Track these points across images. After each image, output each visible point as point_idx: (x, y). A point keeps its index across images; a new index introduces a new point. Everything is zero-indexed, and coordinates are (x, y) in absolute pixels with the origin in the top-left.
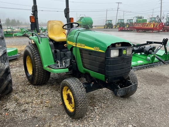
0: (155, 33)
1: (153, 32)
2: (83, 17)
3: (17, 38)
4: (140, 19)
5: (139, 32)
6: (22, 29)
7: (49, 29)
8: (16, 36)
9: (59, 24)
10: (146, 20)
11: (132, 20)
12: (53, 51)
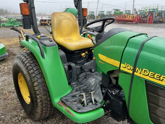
0: (134, 25)
1: (132, 24)
2: (68, 9)
3: (6, 28)
4: (117, 12)
5: (120, 23)
6: (10, 19)
7: (56, 26)
8: (4, 26)
9: (69, 19)
10: (122, 12)
11: (111, 12)
12: (66, 67)
